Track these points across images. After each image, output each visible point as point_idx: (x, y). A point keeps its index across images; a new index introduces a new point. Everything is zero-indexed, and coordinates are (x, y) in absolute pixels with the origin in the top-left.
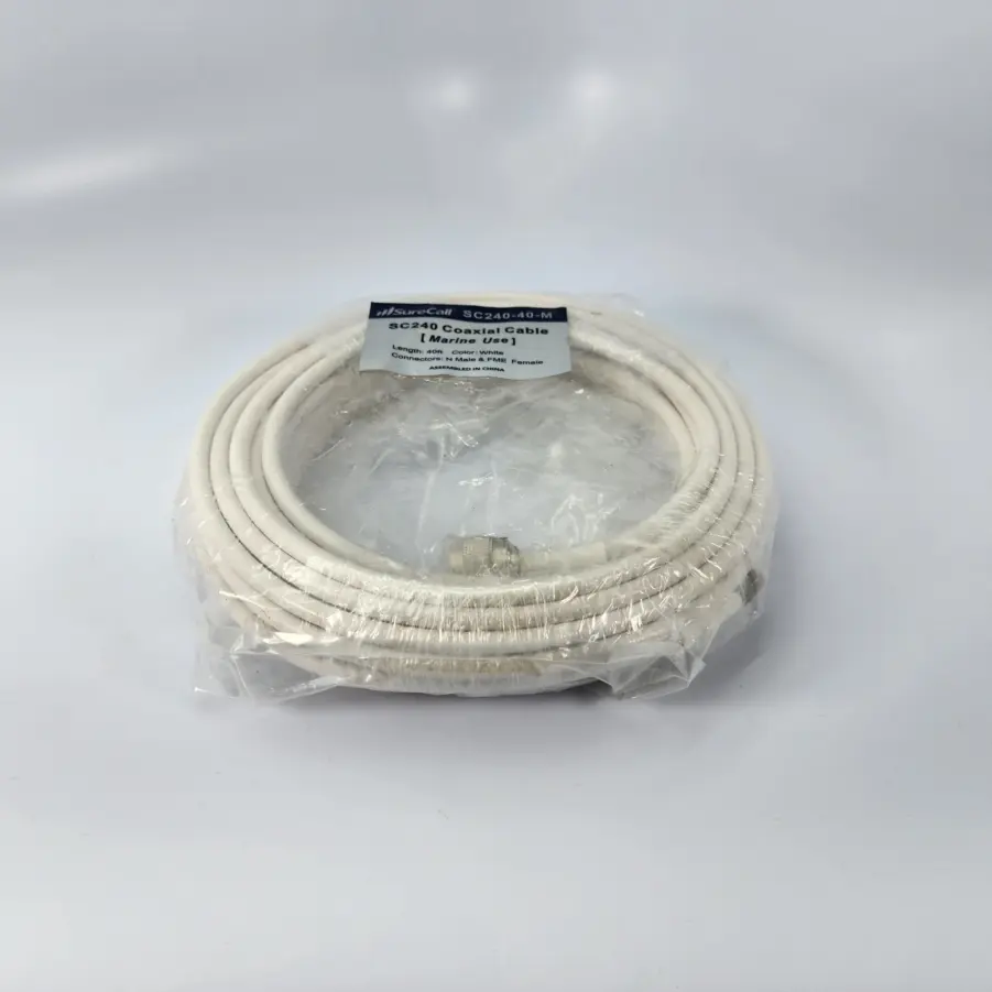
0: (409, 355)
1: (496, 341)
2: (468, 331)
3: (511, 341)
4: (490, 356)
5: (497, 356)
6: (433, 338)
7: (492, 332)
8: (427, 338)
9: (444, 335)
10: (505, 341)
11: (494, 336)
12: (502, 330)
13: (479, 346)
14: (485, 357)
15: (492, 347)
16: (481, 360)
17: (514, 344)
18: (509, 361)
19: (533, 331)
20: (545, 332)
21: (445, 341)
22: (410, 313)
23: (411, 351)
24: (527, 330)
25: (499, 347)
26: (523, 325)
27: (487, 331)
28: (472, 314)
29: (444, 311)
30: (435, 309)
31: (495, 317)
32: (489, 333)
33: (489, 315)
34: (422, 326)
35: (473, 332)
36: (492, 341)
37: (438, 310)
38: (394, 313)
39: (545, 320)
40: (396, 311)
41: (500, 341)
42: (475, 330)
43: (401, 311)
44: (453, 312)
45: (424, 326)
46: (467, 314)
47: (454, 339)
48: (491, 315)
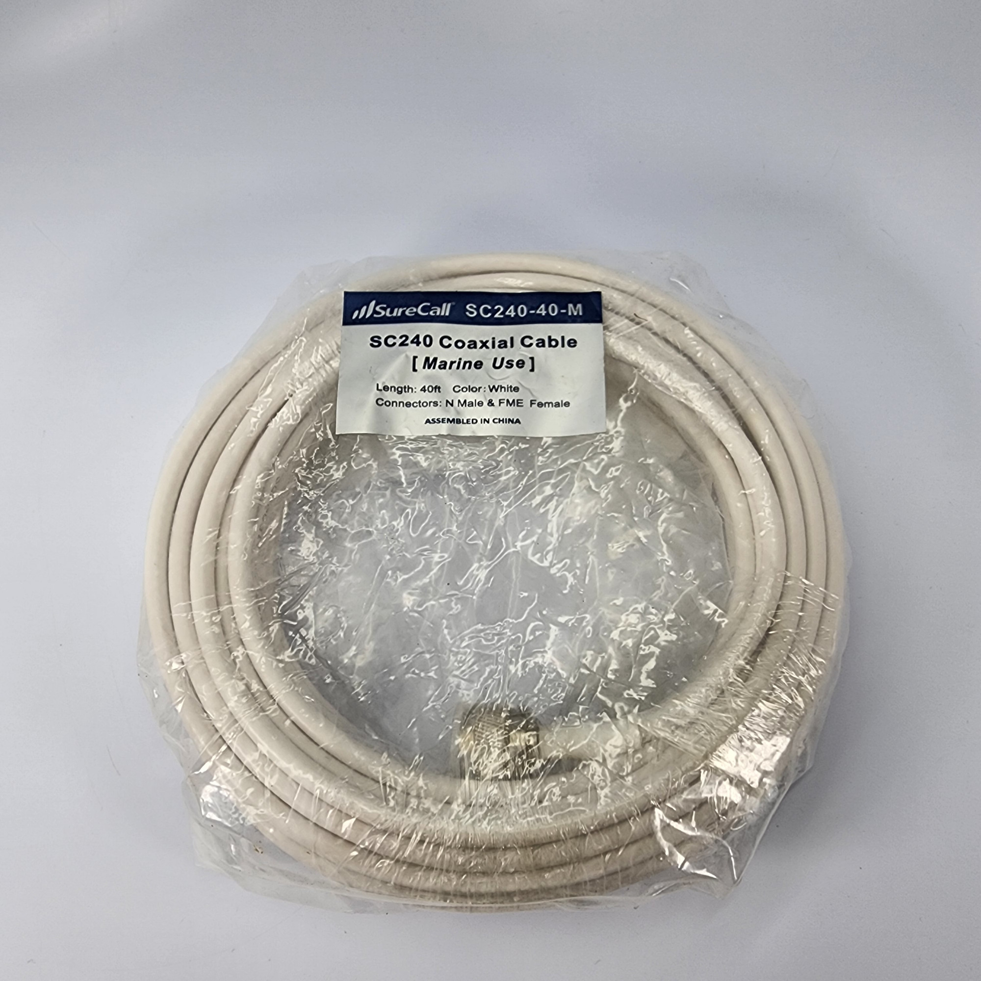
0: (398, 398)
1: (510, 364)
2: (473, 344)
3: (528, 364)
4: (502, 395)
5: (511, 396)
6: (427, 363)
7: (503, 344)
8: (419, 364)
9: (442, 354)
10: (520, 364)
11: (507, 354)
12: (517, 343)
13: (488, 375)
14: (496, 397)
15: (503, 376)
16: (491, 403)
17: (533, 368)
18: (526, 404)
19: (557, 343)
20: (572, 343)
21: (443, 364)
22: (398, 312)
23: (400, 390)
24: (550, 339)
25: (514, 376)
26: (545, 330)
27: (497, 344)
28: (477, 309)
29: (441, 307)
30: (429, 304)
31: (507, 313)
32: (499, 346)
33: (499, 309)
34: (412, 342)
35: (479, 345)
36: (505, 364)
37: (432, 305)
38: (375, 312)
39: (574, 320)
40: (378, 309)
41: (514, 363)
42: (481, 342)
43: (384, 309)
44: (452, 307)
45: (415, 340)
46: (471, 309)
47: (455, 362)
48: (502, 309)
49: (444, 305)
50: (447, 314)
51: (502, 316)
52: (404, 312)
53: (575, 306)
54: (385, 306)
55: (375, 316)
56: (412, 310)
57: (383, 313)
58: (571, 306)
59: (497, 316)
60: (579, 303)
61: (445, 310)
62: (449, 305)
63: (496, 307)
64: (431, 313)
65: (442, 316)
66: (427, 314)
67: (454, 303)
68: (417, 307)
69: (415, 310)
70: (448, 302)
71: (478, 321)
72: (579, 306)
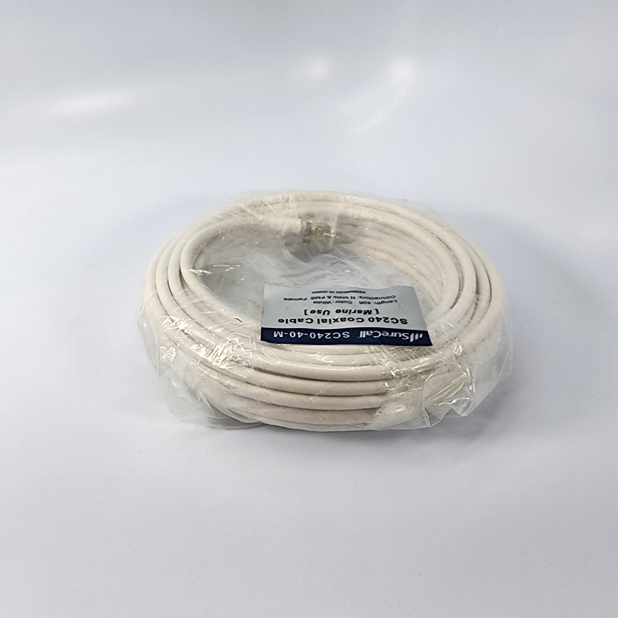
0: (383, 300)
1: (319, 312)
3: (308, 312)
4: (323, 300)
5: (318, 300)
6: (370, 312)
7: (324, 321)
8: (374, 312)
9: (361, 315)
10: (313, 312)
11: (321, 317)
12: (315, 321)
13: (332, 308)
14: (327, 300)
15: (323, 307)
16: (329, 297)
17: (305, 311)
18: (309, 299)
19: (291, 321)
20: (281, 321)
21: (360, 312)
22: (394, 335)
23: (383, 302)
24: (295, 322)
25: (316, 307)
26: (299, 325)
27: (328, 321)
28: (342, 336)
29: (366, 335)
30: (374, 337)
31: (322, 335)
32: (326, 320)
33: (328, 337)
34: (381, 319)
35: (339, 320)
36: (322, 312)
37: (372, 336)
38: (409, 336)
39: (280, 330)
40: (408, 338)
41: (316, 312)
42: (338, 321)
43: (402, 337)
44: (359, 335)
45: (379, 319)
46: (346, 335)
47: (353, 313)
48: (326, 337)
49: (364, 336)
50: (361, 332)
51: (326, 334)
52: (390, 334)
53: (278, 335)
54: (403, 339)
55: (408, 334)
56: (385, 335)
57: (403, 335)
58: (281, 336)
59: (329, 334)
60: (275, 337)
61: (363, 334)
62: (361, 336)
63: (330, 338)
64: (372, 332)
65: (364, 330)
66: (375, 332)
67: (358, 337)
68: (382, 336)
69: (383, 334)
70: (362, 338)
71: (341, 331)
72: (275, 336)
